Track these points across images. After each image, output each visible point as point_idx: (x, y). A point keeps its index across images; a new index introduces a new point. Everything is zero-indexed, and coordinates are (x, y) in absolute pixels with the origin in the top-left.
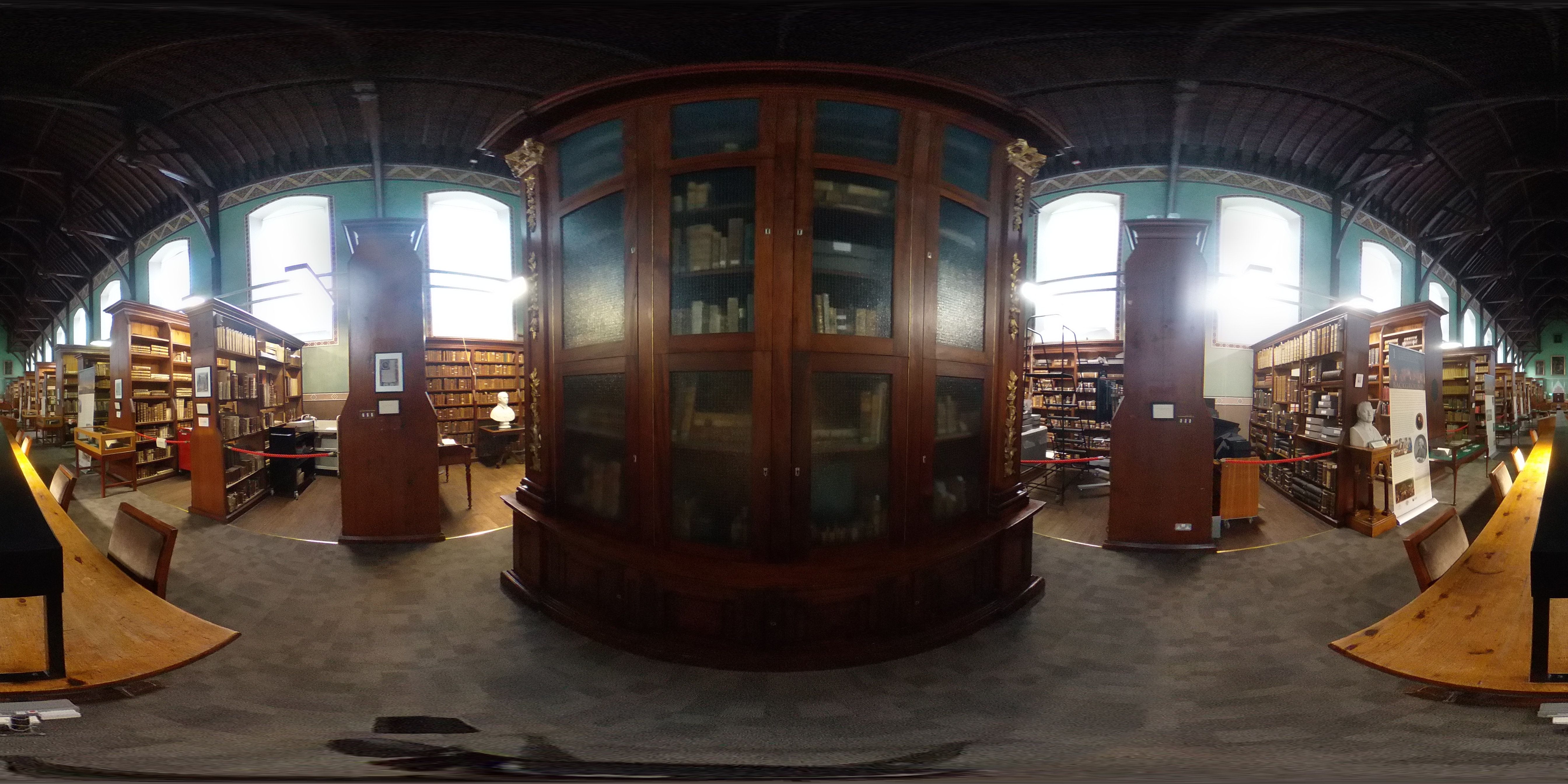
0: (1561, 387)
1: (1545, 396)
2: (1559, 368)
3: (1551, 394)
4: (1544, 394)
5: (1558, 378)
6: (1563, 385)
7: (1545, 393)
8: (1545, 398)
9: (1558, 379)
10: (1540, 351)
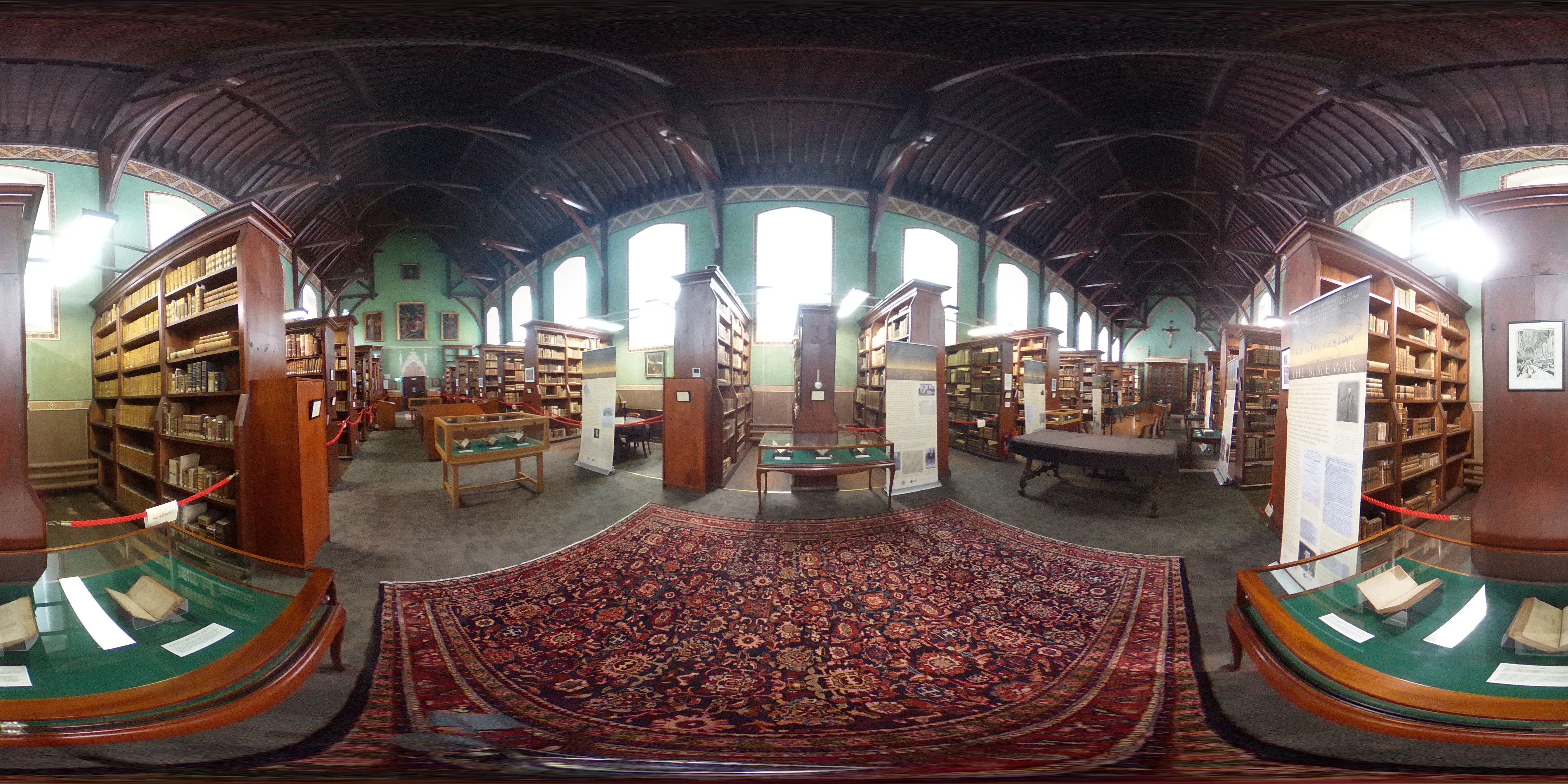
0: (419, 363)
2: (414, 327)
3: (398, 380)
4: (383, 378)
5: (414, 345)
6: (423, 361)
7: (387, 376)
8: (386, 387)
9: (413, 348)
10: (372, 295)
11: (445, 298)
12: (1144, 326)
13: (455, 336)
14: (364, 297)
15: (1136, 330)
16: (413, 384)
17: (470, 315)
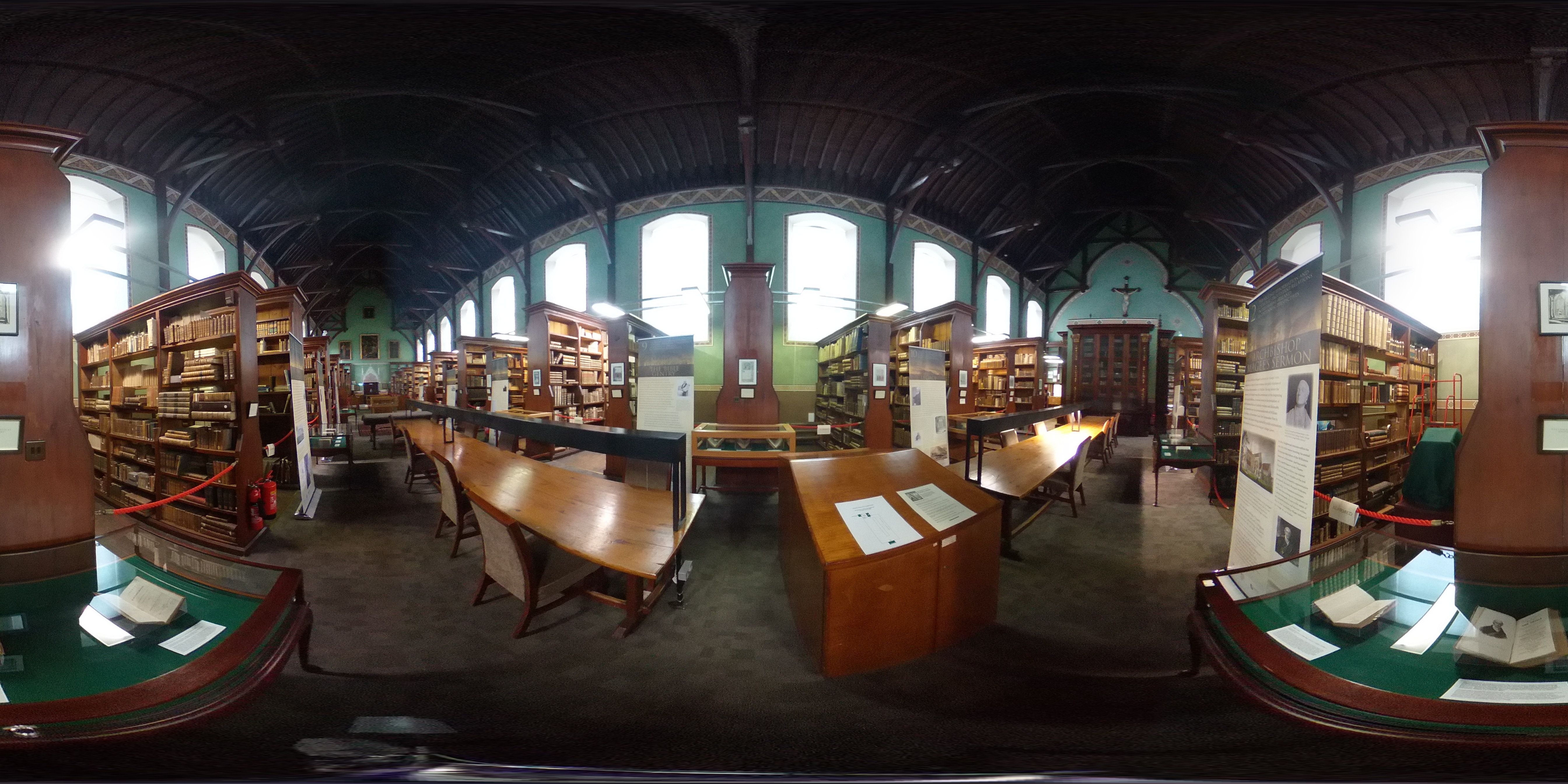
0: (375, 374)
1: (353, 387)
2: (371, 350)
3: (361, 385)
5: (371, 362)
6: (377, 373)
8: (355, 389)
9: (370, 364)
10: (345, 329)
11: (390, 330)
12: (1083, 286)
13: (397, 356)
14: (340, 331)
15: (1069, 293)
16: (371, 387)
17: (407, 342)
